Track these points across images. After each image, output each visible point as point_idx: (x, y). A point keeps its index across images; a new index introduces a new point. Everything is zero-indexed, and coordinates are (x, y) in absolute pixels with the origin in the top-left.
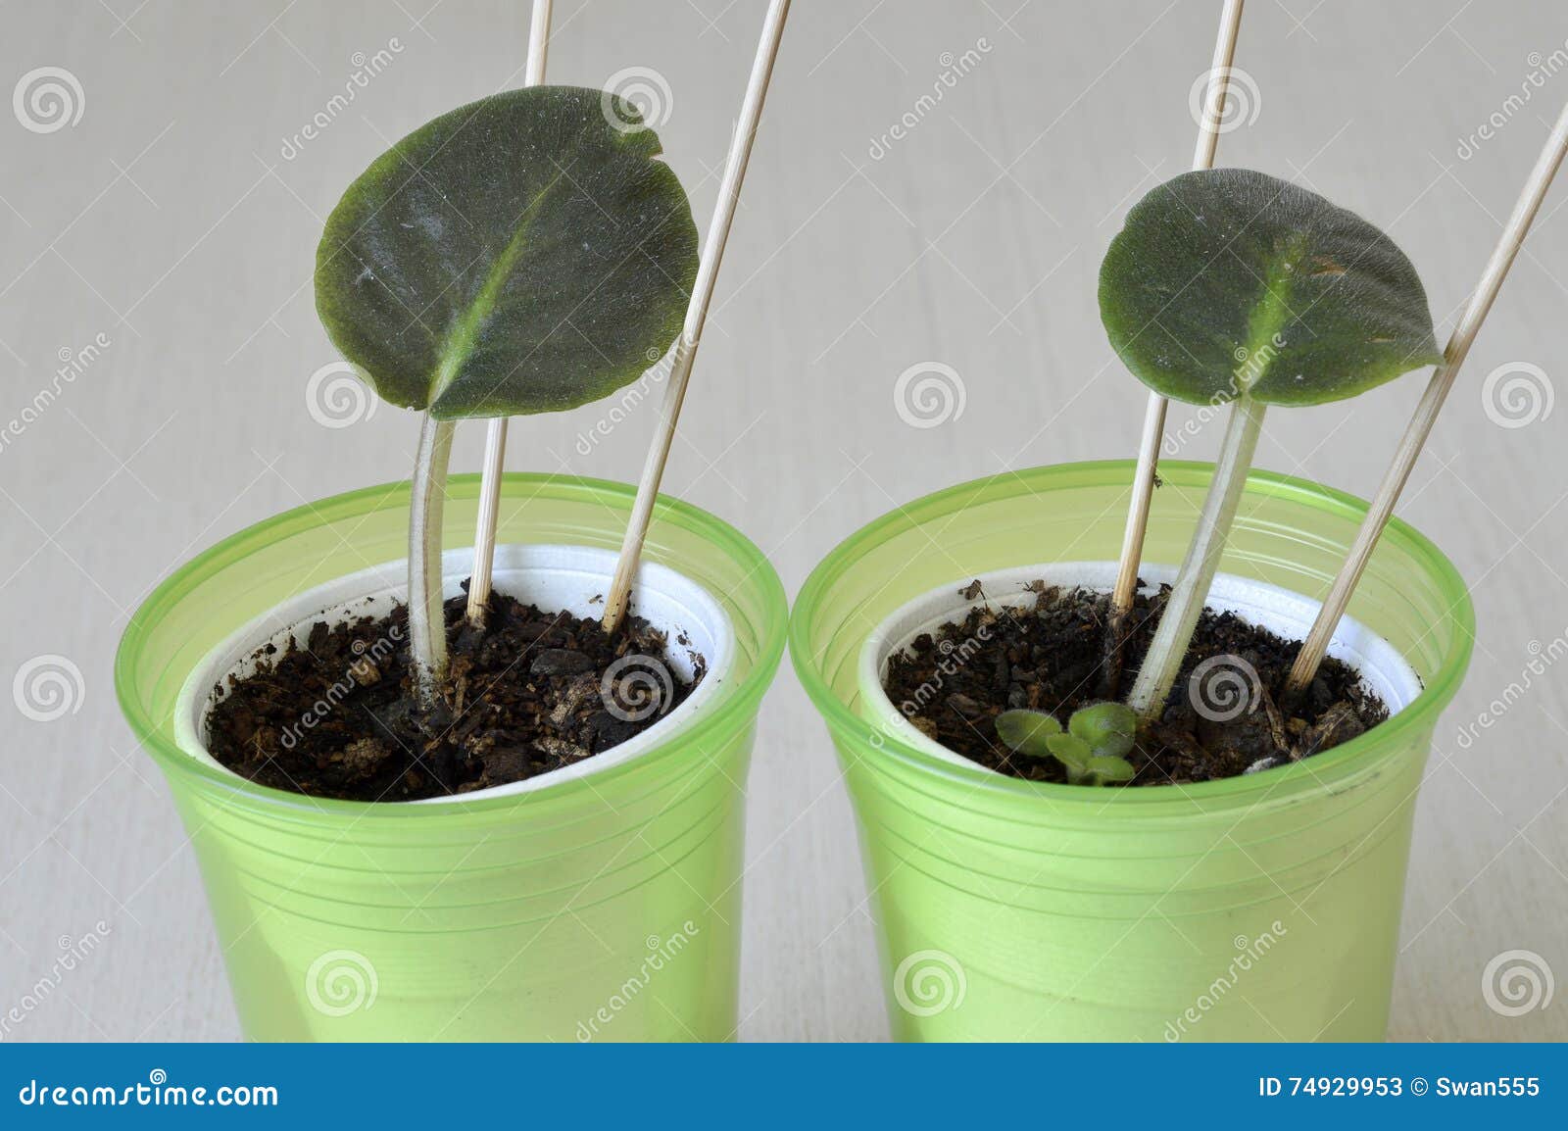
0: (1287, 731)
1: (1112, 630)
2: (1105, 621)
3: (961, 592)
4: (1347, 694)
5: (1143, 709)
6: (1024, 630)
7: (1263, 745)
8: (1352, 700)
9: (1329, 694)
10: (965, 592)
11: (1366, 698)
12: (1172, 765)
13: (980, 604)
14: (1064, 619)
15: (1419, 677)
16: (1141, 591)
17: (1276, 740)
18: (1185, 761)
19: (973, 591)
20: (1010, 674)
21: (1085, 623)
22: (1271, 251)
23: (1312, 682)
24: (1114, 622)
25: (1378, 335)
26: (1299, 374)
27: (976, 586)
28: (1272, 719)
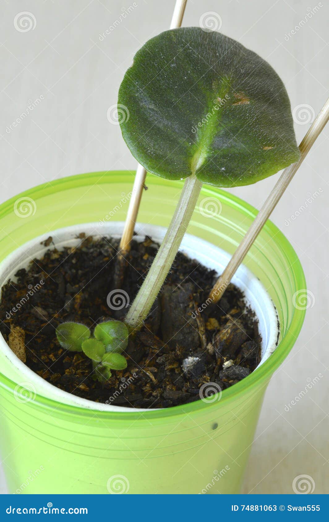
0: (206, 330)
1: (119, 262)
2: (116, 257)
3: (41, 243)
4: (237, 304)
5: (133, 325)
6: (74, 261)
7: (194, 339)
8: (240, 307)
9: (228, 306)
10: (44, 243)
11: (247, 308)
12: (147, 352)
13: (51, 247)
14: (95, 255)
15: (275, 308)
16: (135, 237)
17: (201, 335)
18: (153, 351)
19: (49, 241)
20: (66, 288)
21: (105, 257)
22: (211, 88)
23: (220, 300)
24: (120, 257)
25: (266, 145)
26: (223, 167)
27: (50, 239)
28: (199, 324)
